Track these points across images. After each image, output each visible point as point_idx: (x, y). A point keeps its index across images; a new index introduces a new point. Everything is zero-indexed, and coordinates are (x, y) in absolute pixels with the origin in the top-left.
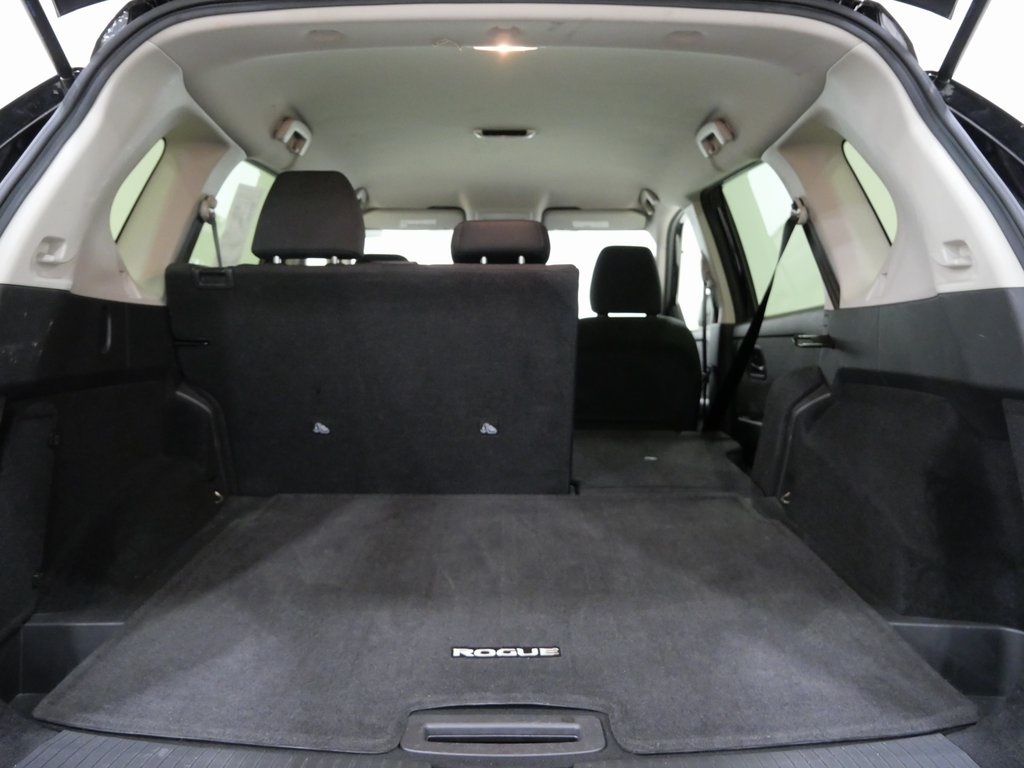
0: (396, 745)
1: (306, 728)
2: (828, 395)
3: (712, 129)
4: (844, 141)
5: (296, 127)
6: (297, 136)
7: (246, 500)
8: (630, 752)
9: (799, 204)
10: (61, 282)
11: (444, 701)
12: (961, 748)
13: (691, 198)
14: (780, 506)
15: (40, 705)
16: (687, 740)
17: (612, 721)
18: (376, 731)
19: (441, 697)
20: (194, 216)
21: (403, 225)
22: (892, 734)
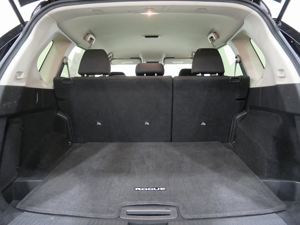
0: (118, 216)
1: (92, 211)
2: (246, 113)
3: (212, 35)
4: (250, 39)
5: (91, 36)
6: (91, 39)
7: (77, 144)
8: (185, 219)
9: (237, 57)
10: (23, 84)
11: (132, 203)
12: (281, 217)
14: (232, 145)
15: (18, 205)
16: (201, 215)
17: (180, 209)
18: (112, 212)
19: (131, 202)
20: (62, 63)
21: (123, 63)
22: (261, 213)
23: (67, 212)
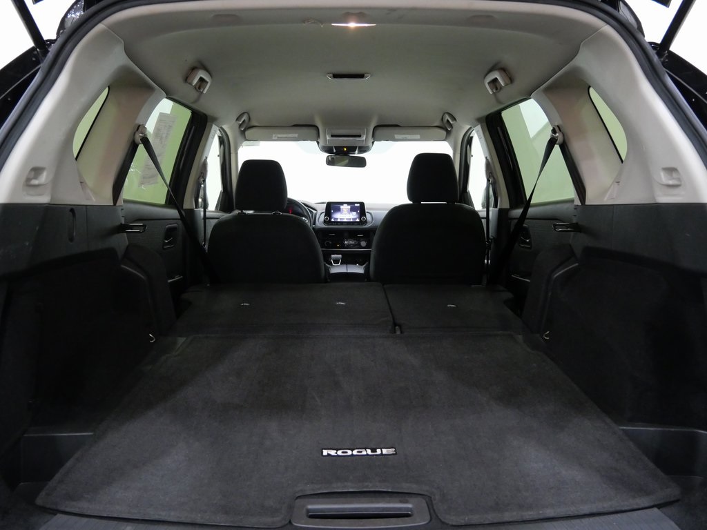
0: (287, 522)
1: (225, 510)
2: (577, 264)
3: (496, 75)
4: (589, 87)
5: (202, 74)
6: (202, 80)
8: (447, 524)
9: (557, 130)
10: (44, 199)
11: (319, 489)
12: (670, 517)
13: (479, 120)
14: (543, 341)
15: (40, 496)
16: (486, 515)
17: (434, 502)
18: (273, 512)
19: (316, 486)
20: (131, 140)
21: (274, 138)
22: (623, 509)
23: (161, 513)
